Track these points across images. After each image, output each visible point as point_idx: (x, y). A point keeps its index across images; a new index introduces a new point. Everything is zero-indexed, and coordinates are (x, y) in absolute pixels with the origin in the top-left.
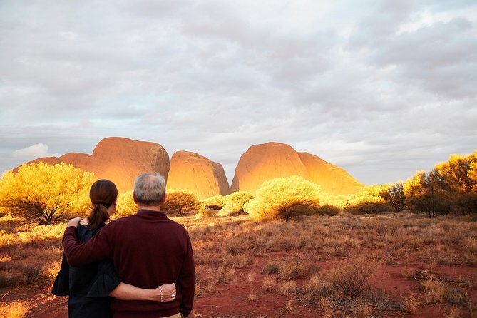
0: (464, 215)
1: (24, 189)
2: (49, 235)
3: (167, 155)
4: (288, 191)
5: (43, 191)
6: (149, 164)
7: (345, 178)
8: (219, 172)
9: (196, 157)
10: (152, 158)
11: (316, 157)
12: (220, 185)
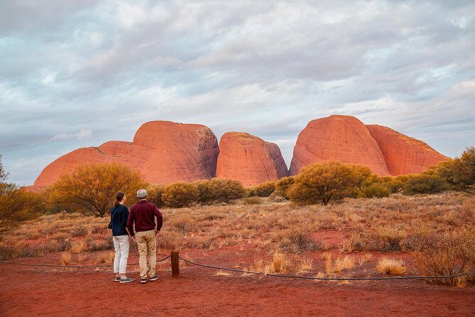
3: (215, 137)
5: (97, 187)
6: (196, 148)
7: (427, 152)
8: (275, 153)
9: (248, 137)
10: (198, 142)
11: (389, 129)
12: (276, 168)
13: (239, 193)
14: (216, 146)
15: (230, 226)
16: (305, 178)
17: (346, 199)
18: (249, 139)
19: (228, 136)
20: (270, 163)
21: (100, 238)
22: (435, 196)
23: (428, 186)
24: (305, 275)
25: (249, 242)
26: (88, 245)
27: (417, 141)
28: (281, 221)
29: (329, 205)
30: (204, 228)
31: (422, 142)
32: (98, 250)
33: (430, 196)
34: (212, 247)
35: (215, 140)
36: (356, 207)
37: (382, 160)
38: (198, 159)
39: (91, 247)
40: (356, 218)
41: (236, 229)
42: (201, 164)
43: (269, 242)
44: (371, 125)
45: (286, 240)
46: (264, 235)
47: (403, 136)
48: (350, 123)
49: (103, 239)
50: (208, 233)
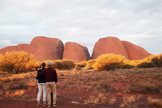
1: (8, 61)
2: (19, 77)
3: (63, 44)
4: (108, 59)
5: (15, 62)
6: (55, 48)
7: (144, 52)
8: (86, 50)
9: (76, 44)
10: (56, 45)
11: (130, 43)
12: (86, 56)
13: (73, 65)
14: (63, 47)
15: (71, 79)
16: (100, 60)
17: (115, 69)
18: (76, 45)
19: (68, 43)
20: (84, 54)
21: (16, 83)
22: (151, 69)
23: (147, 65)
24: (114, 104)
25: (82, 86)
26: (11, 86)
27: (140, 48)
28: (92, 77)
29: (110, 71)
30: (61, 80)
31: (142, 48)
32: (15, 89)
33: (149, 69)
34: (66, 88)
35: (63, 45)
36: (121, 72)
37: (127, 54)
38: (56, 52)
39: (12, 87)
40: (123, 77)
41: (74, 80)
42: (57, 54)
43: (91, 87)
44: (123, 41)
45: (99, 86)
46: (87, 83)
47: (135, 45)
48: (115, 40)
49: (17, 83)
50: (63, 82)
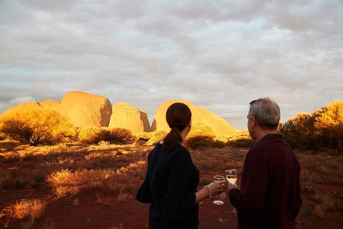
0: (307, 150)
2: (39, 153)
5: (34, 124)
6: (99, 110)
9: (130, 106)
12: (144, 126)
19: (118, 105)
35: (110, 106)
42: (101, 119)
